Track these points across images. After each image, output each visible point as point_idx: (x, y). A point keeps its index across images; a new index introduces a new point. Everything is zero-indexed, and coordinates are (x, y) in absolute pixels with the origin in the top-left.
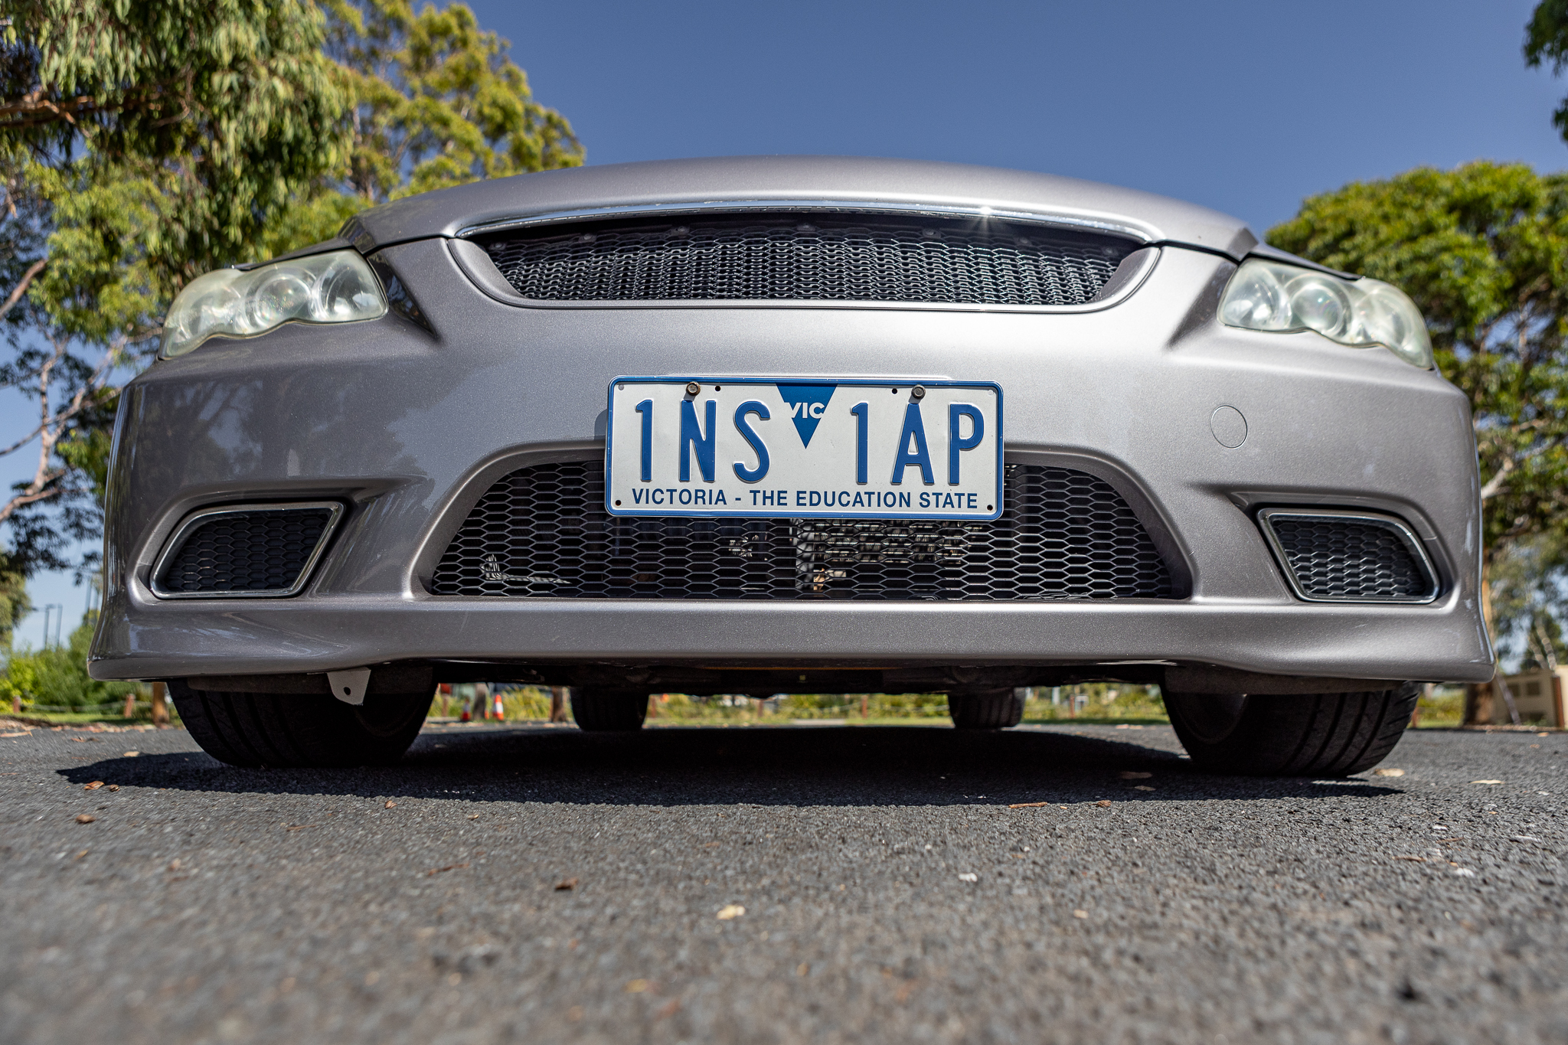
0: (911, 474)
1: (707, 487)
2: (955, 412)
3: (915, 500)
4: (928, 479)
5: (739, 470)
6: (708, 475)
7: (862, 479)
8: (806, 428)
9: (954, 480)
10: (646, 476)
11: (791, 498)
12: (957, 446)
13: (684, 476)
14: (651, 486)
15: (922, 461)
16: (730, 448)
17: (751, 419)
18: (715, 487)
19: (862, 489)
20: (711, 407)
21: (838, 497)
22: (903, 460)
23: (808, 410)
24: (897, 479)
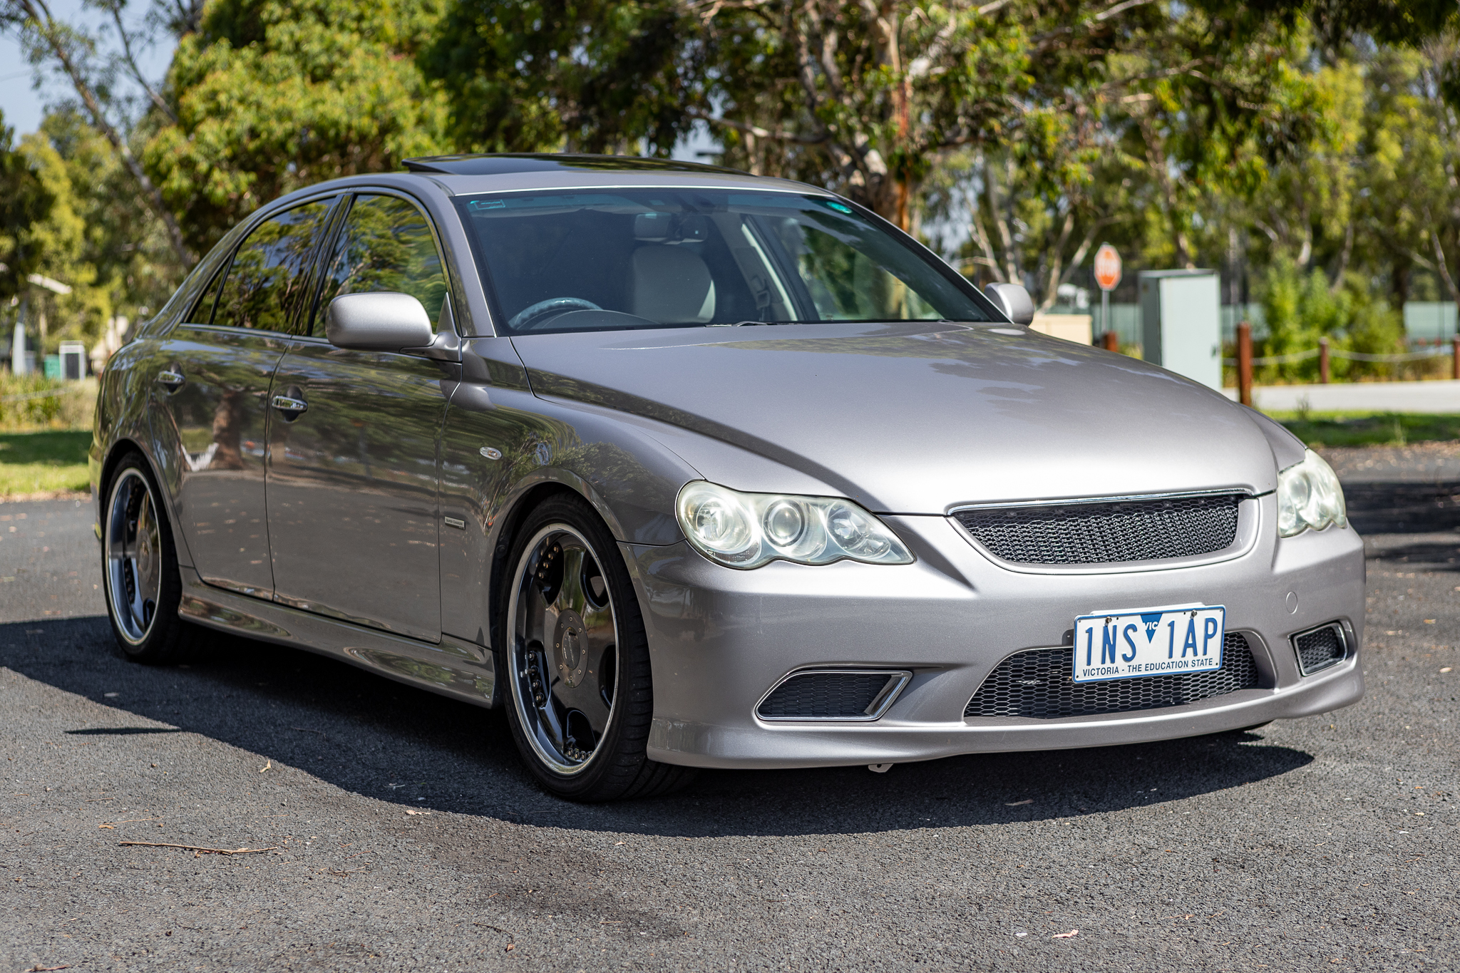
0: (1190, 651)
1: (1112, 666)
2: (1207, 621)
3: (1190, 664)
4: (1195, 654)
5: (1125, 657)
6: (1113, 661)
7: (1171, 656)
8: (1150, 634)
9: (1205, 653)
10: (1089, 663)
11: (1143, 668)
12: (1207, 637)
13: (1103, 662)
14: (1090, 668)
15: (1194, 646)
16: (1122, 647)
17: (1130, 632)
18: (1114, 666)
19: (1170, 660)
20: (1115, 627)
21: (1161, 666)
22: (1187, 645)
23: (1152, 625)
24: (1184, 655)
